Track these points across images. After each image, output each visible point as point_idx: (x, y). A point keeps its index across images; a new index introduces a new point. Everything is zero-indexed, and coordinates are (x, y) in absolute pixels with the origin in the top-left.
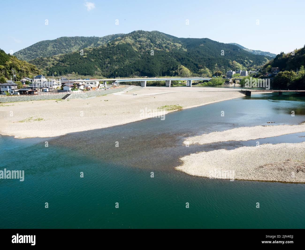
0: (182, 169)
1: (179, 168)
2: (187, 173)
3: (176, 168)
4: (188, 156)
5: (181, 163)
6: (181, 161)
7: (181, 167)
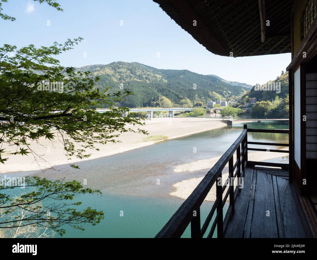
0: (176, 195)
1: (173, 194)
2: (182, 198)
3: (170, 194)
4: (180, 183)
5: (175, 190)
6: (174, 187)
7: (175, 193)
